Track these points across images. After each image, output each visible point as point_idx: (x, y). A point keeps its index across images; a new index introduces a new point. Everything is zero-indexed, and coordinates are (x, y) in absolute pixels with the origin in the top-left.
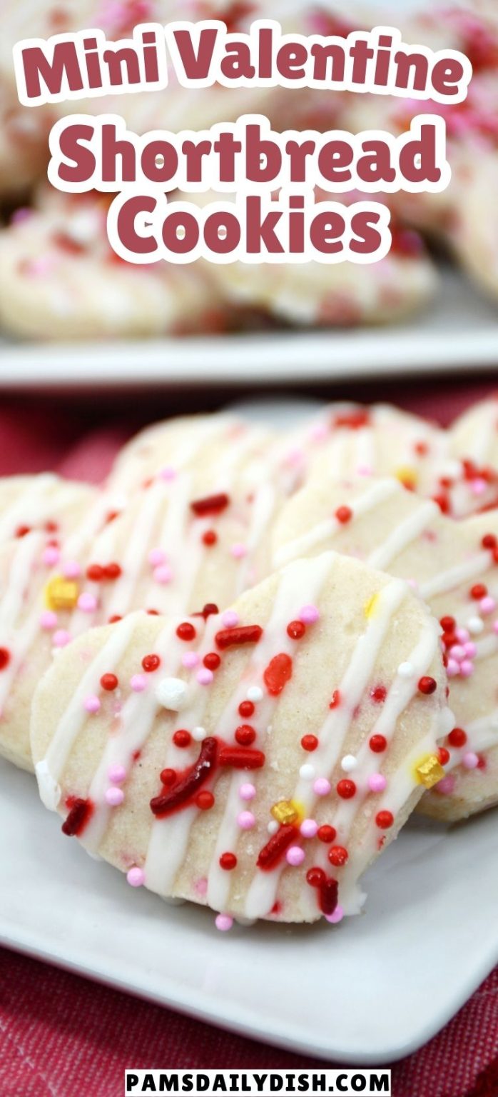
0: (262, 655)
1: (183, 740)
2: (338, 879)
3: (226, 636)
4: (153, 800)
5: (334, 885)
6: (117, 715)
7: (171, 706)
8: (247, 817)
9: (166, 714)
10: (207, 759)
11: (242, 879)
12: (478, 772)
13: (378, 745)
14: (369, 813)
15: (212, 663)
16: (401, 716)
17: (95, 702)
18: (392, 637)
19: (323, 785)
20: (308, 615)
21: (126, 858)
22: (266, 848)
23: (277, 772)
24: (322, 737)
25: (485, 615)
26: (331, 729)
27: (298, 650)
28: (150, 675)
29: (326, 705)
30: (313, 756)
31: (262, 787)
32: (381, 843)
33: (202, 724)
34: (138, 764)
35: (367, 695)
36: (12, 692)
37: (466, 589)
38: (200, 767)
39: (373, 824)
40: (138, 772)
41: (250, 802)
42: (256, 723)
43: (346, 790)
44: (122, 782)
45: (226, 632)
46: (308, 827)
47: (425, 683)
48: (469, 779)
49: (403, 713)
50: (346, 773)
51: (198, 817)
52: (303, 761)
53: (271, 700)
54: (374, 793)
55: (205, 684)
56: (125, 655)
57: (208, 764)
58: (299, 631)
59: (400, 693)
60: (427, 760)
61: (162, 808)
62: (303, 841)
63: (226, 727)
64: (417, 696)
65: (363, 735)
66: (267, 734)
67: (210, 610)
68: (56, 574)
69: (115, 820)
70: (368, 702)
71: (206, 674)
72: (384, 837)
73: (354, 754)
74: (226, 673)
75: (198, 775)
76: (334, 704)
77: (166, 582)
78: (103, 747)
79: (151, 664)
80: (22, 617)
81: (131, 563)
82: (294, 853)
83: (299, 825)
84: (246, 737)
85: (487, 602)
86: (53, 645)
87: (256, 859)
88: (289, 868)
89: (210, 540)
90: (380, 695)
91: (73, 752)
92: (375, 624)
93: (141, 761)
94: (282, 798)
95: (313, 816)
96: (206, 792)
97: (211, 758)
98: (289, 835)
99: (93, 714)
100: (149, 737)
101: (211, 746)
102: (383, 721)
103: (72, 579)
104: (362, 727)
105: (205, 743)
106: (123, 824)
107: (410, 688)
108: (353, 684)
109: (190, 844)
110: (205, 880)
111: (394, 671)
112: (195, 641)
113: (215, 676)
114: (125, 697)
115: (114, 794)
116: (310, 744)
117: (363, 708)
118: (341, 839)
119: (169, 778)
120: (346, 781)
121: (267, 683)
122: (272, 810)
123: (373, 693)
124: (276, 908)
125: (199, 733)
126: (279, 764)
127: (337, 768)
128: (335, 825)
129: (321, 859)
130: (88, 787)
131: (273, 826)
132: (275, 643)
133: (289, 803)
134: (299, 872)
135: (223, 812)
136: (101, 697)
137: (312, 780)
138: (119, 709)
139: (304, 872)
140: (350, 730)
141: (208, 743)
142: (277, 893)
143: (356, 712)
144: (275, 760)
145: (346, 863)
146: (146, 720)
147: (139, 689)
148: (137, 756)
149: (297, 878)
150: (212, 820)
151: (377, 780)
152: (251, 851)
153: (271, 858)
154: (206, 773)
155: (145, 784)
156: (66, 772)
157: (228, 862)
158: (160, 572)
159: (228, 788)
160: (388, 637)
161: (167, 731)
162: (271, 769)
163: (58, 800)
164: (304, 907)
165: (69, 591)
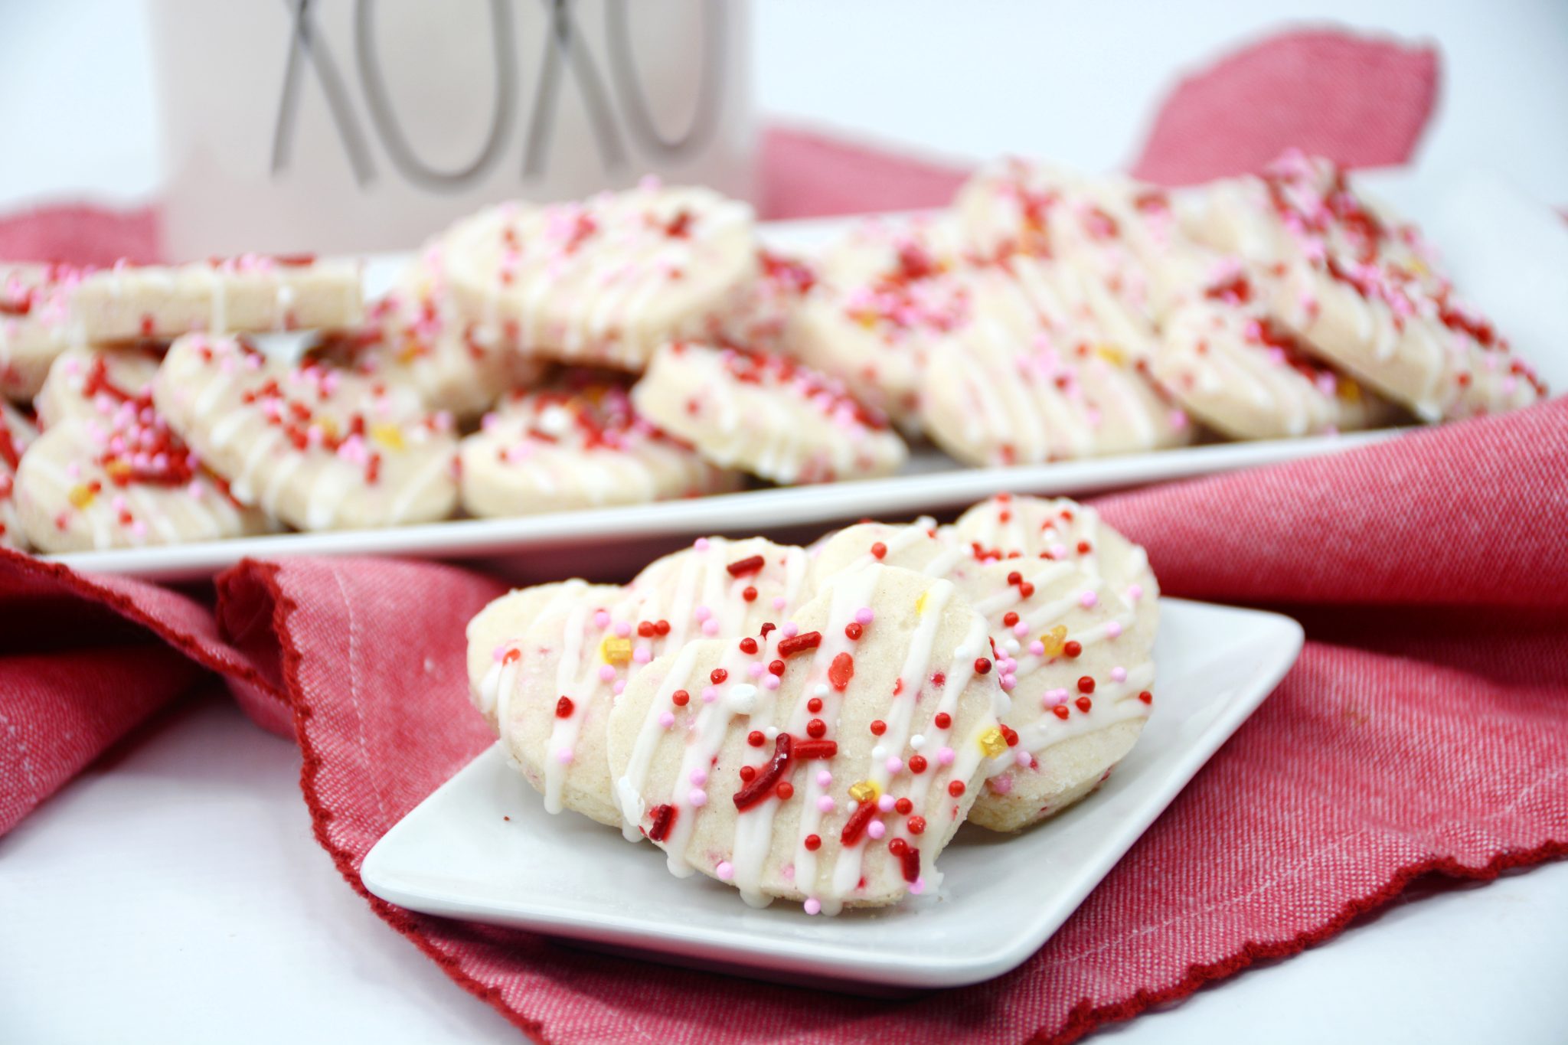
0: (824, 658)
1: (757, 740)
2: (919, 847)
3: (788, 644)
4: (736, 795)
5: (916, 852)
6: (691, 727)
7: (743, 711)
8: (827, 800)
9: (740, 719)
10: (783, 752)
11: (827, 859)
12: (1032, 771)
13: (943, 722)
14: (942, 784)
15: (778, 670)
16: (961, 697)
17: (670, 717)
18: (943, 629)
19: (896, 762)
20: (864, 615)
21: (713, 857)
22: (848, 825)
23: (849, 759)
24: (889, 721)
25: (1021, 638)
26: (896, 714)
27: (857, 650)
28: (719, 687)
29: (890, 693)
30: (883, 740)
31: (837, 775)
32: (955, 812)
33: (774, 725)
34: (716, 768)
35: (928, 681)
36: (580, 738)
37: (1000, 618)
38: (777, 759)
39: (946, 794)
40: (716, 775)
41: (827, 787)
42: (825, 717)
43: (918, 766)
44: (703, 783)
45: (788, 640)
46: (885, 801)
47: (980, 663)
48: (1024, 777)
49: (963, 694)
50: (916, 751)
51: (779, 809)
52: (875, 743)
53: (837, 696)
54: (944, 766)
55: (773, 688)
56: (693, 674)
57: (784, 756)
58: (856, 633)
59: (959, 675)
60: (991, 733)
61: (745, 802)
62: (884, 816)
63: (797, 725)
64: (974, 677)
65: (928, 717)
66: (837, 727)
67: (767, 629)
68: (609, 634)
69: (700, 821)
70: (929, 687)
71: (774, 679)
72: (957, 807)
73: (922, 733)
74: (791, 678)
75: (777, 766)
76: (897, 691)
77: (713, 633)
78: (680, 759)
79: (719, 678)
80: (580, 674)
81: (678, 622)
82: (875, 827)
83: (877, 801)
84: (817, 731)
85: (1019, 627)
86: (614, 694)
87: (839, 837)
88: (873, 842)
89: (750, 596)
90: (939, 680)
91: (652, 766)
92: (928, 620)
93: (719, 765)
94: (858, 781)
95: (889, 792)
96: (784, 783)
97: (788, 752)
98: (868, 811)
99: (668, 728)
100: (723, 744)
101: (785, 741)
102: (946, 701)
103: (624, 636)
104: (926, 710)
105: (779, 739)
106: (707, 824)
107: (969, 669)
108: (913, 671)
109: (774, 834)
110: (792, 866)
111: (950, 657)
112: (757, 654)
113: (782, 682)
114: (697, 711)
115: (699, 794)
116: (879, 729)
117: (925, 692)
118: (918, 810)
119: (748, 775)
120: (916, 757)
121: (832, 680)
122: (850, 793)
123: (933, 678)
124: (862, 883)
125: (771, 732)
126: (851, 753)
127: (907, 747)
128: (911, 798)
129: (900, 830)
130: (671, 795)
131: (852, 806)
132: (835, 645)
133: (865, 784)
134: (881, 847)
135: (802, 802)
136: (675, 712)
137: (883, 760)
138: (692, 722)
139: (886, 846)
140: (915, 714)
141: (782, 739)
142: (862, 869)
143: (919, 697)
144: (845, 749)
145: (925, 829)
146: (721, 727)
147: (710, 700)
148: (714, 761)
149: (879, 853)
150: (793, 811)
151: (947, 752)
152: (832, 833)
153: (853, 834)
154: (784, 764)
155: (725, 785)
156: (647, 785)
157: (813, 843)
158: (707, 625)
159: (805, 779)
160: (941, 629)
161: (742, 735)
162: (844, 758)
163: (643, 812)
164: (887, 881)
165: (624, 646)
